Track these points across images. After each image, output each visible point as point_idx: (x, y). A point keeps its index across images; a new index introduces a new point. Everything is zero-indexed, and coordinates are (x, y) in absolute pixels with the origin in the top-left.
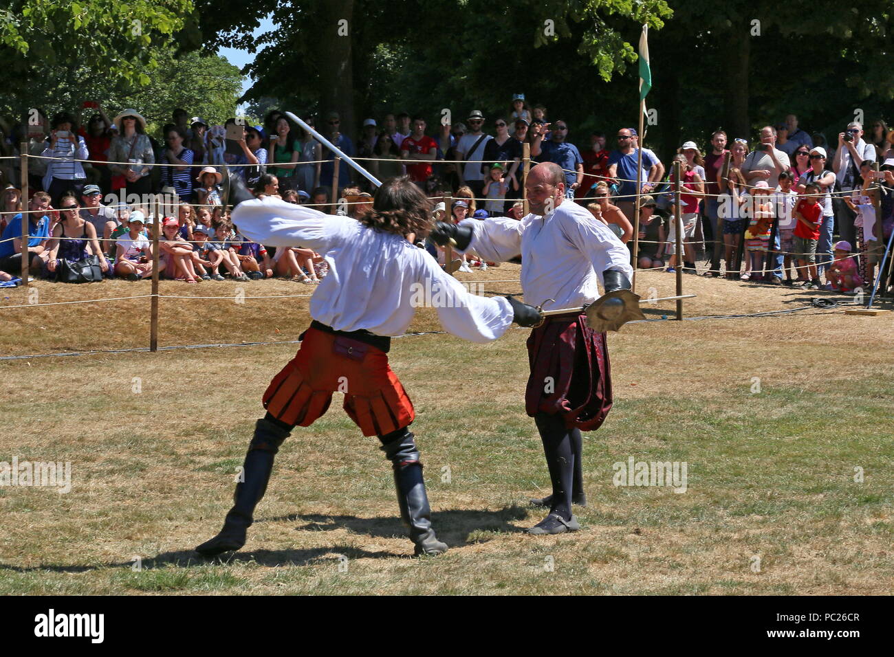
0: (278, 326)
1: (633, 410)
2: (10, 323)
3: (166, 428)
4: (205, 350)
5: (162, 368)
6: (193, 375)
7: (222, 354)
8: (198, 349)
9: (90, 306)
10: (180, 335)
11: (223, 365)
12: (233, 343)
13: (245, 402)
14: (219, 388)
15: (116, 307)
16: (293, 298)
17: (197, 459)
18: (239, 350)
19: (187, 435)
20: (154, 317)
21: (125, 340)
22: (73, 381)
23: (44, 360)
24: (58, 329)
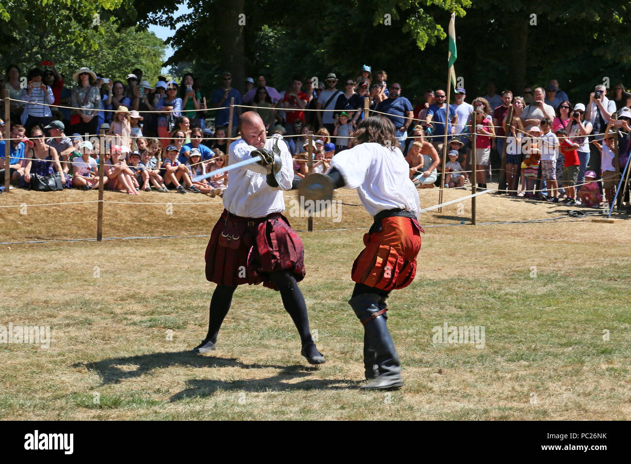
0: (188, 225)
1: (439, 287)
3: (107, 295)
4: (136, 240)
5: (105, 252)
6: (127, 258)
7: (149, 243)
8: (131, 240)
9: (54, 208)
10: (118, 230)
11: (149, 251)
12: (156, 237)
13: (164, 277)
14: (146, 268)
15: (73, 209)
16: (200, 205)
17: (129, 317)
18: (160, 241)
19: (122, 300)
20: (100, 216)
21: (79, 232)
22: (41, 261)
23: (20, 245)
24: (31, 224)
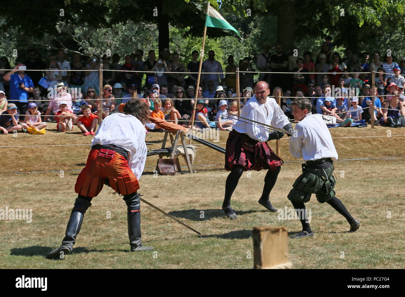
2: (366, 144)
9: (400, 137)
22: (394, 170)
23: (380, 160)
24: (387, 147)
